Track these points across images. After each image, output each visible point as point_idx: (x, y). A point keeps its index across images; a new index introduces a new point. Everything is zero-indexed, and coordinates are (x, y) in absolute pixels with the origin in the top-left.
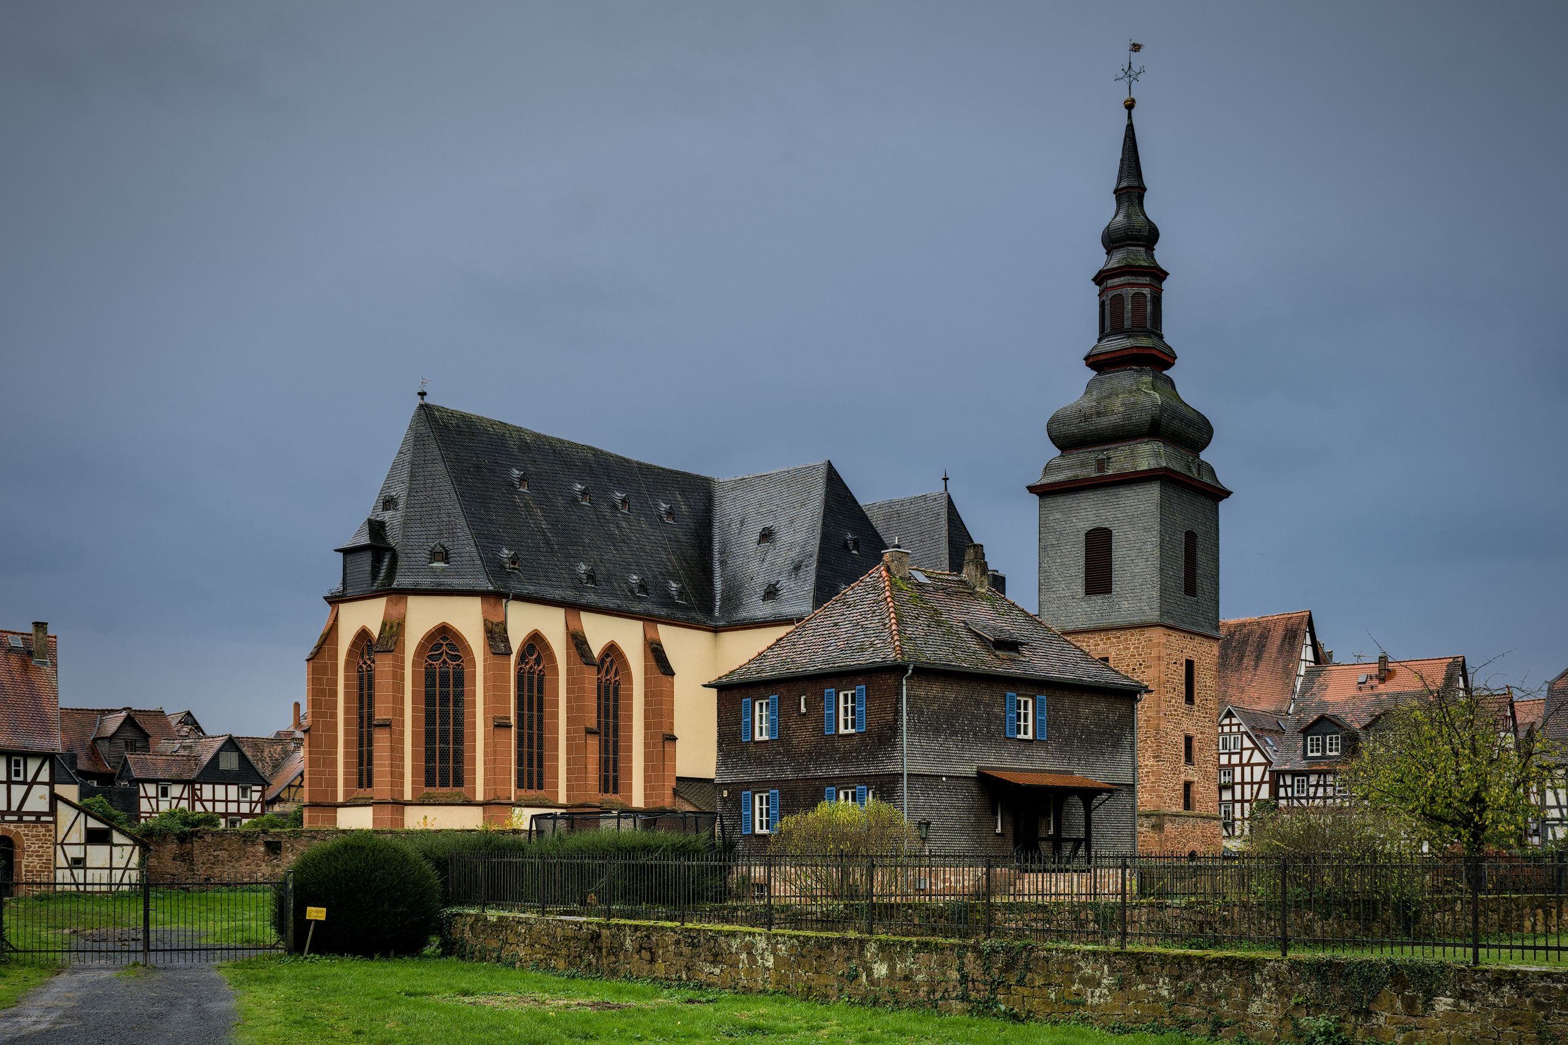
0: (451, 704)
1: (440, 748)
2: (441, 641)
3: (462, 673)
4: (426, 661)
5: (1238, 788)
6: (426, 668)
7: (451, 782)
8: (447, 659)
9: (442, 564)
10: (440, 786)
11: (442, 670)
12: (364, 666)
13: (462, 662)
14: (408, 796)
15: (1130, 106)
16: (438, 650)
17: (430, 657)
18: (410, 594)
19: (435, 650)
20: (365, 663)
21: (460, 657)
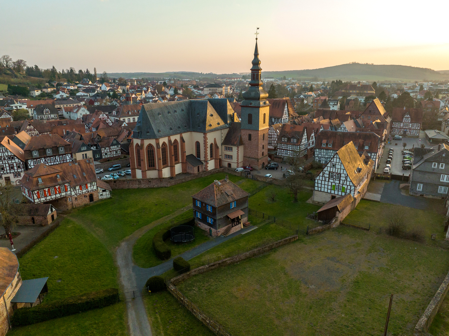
0: (152, 155)
5: (273, 138)
7: (153, 167)
9: (149, 134)
11: (150, 150)
15: (257, 39)
16: (149, 147)
18: (144, 139)
20: (138, 149)
21: (152, 148)
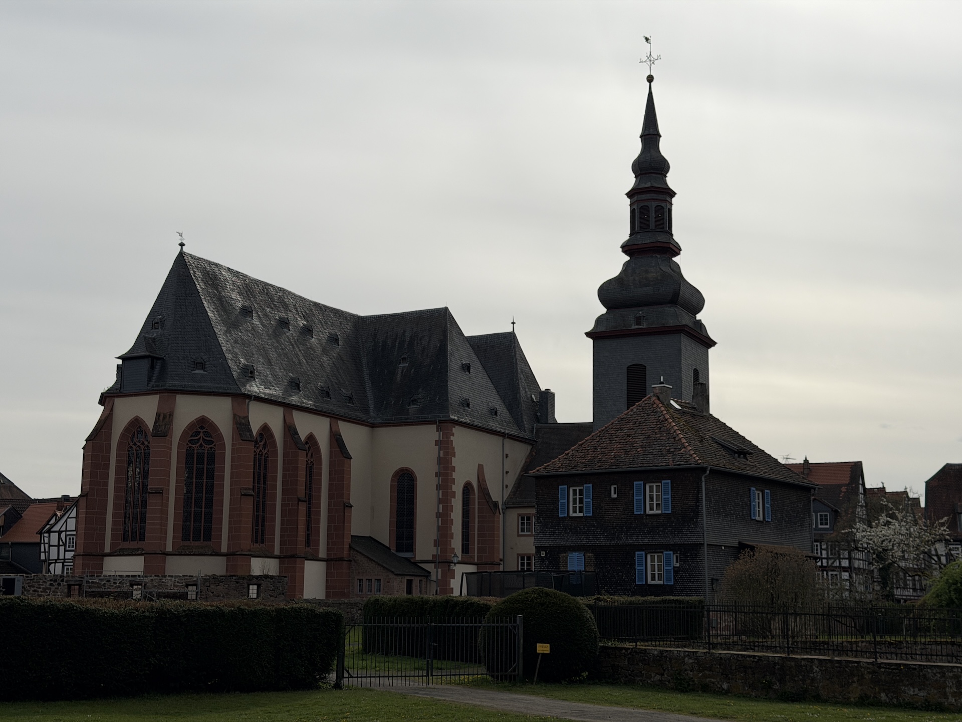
0: (205, 477)
1: (194, 511)
2: (199, 430)
3: (214, 454)
4: (187, 444)
6: (187, 450)
7: (202, 538)
8: (203, 443)
9: (202, 372)
10: (193, 541)
11: (199, 451)
12: (133, 446)
13: (215, 445)
14: (169, 548)
15: (650, 79)
16: (197, 436)
17: (190, 441)
18: (178, 393)
19: (194, 436)
20: (135, 444)
21: (213, 442)
